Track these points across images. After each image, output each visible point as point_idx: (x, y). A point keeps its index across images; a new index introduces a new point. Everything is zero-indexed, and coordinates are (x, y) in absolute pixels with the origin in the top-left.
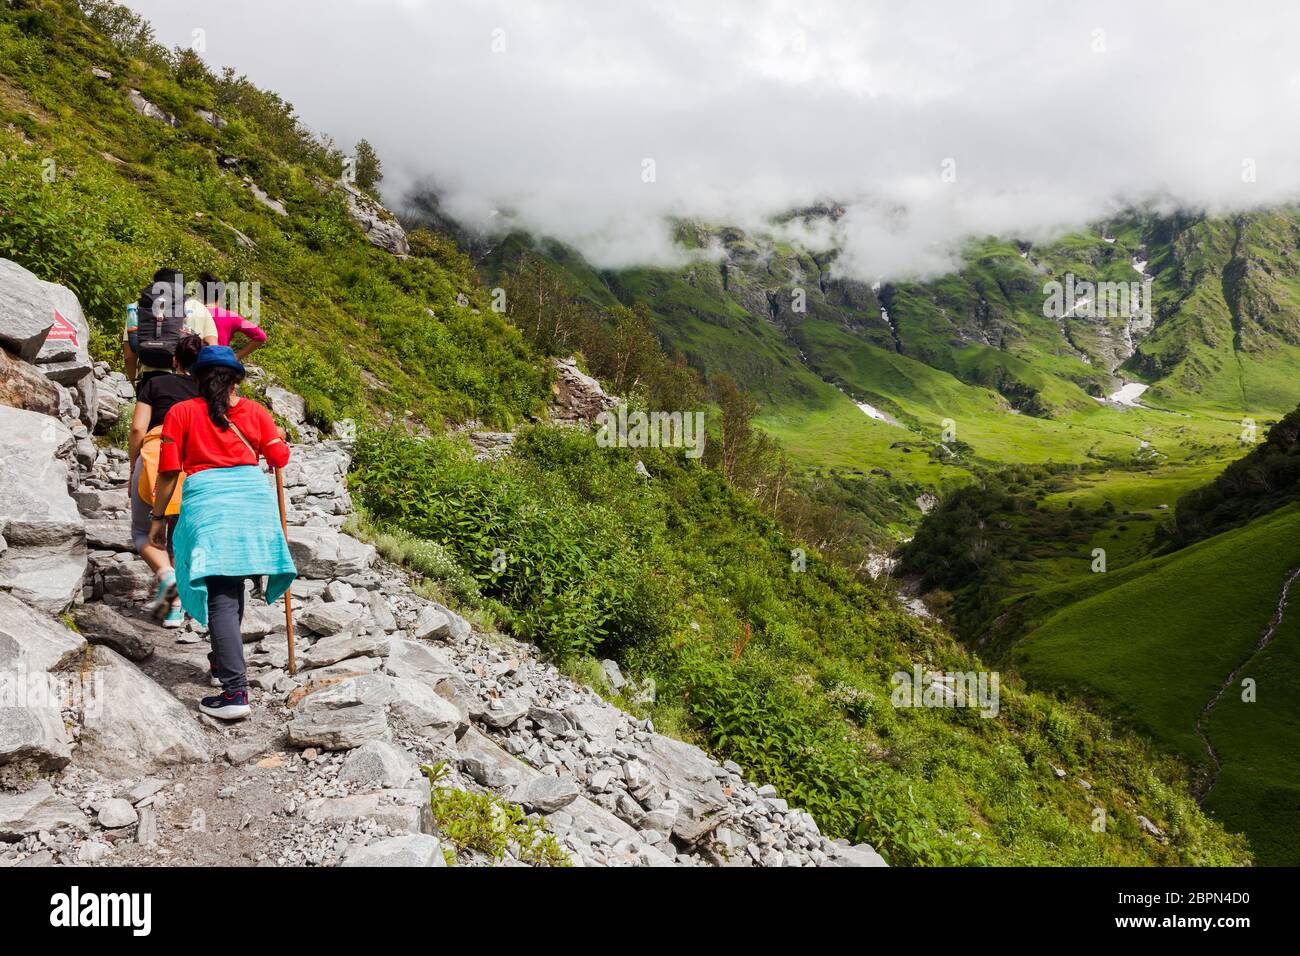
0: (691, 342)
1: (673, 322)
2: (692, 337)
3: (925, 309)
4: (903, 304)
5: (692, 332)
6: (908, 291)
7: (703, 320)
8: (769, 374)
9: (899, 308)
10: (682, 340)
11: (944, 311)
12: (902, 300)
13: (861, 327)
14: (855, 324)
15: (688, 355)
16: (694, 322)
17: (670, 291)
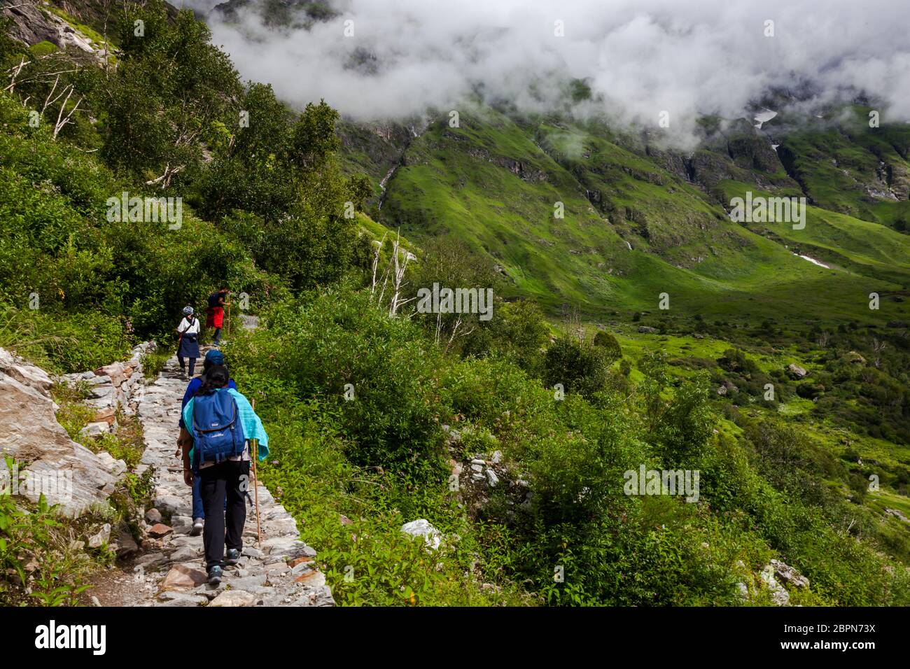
0: (629, 198)
1: (609, 181)
2: (629, 193)
3: (829, 170)
4: (807, 166)
5: (628, 189)
6: (809, 156)
7: (638, 178)
8: (707, 227)
9: (804, 170)
10: (619, 197)
11: (846, 172)
12: (805, 163)
13: (773, 187)
14: (768, 184)
15: (628, 211)
16: (629, 180)
17: (602, 153)
